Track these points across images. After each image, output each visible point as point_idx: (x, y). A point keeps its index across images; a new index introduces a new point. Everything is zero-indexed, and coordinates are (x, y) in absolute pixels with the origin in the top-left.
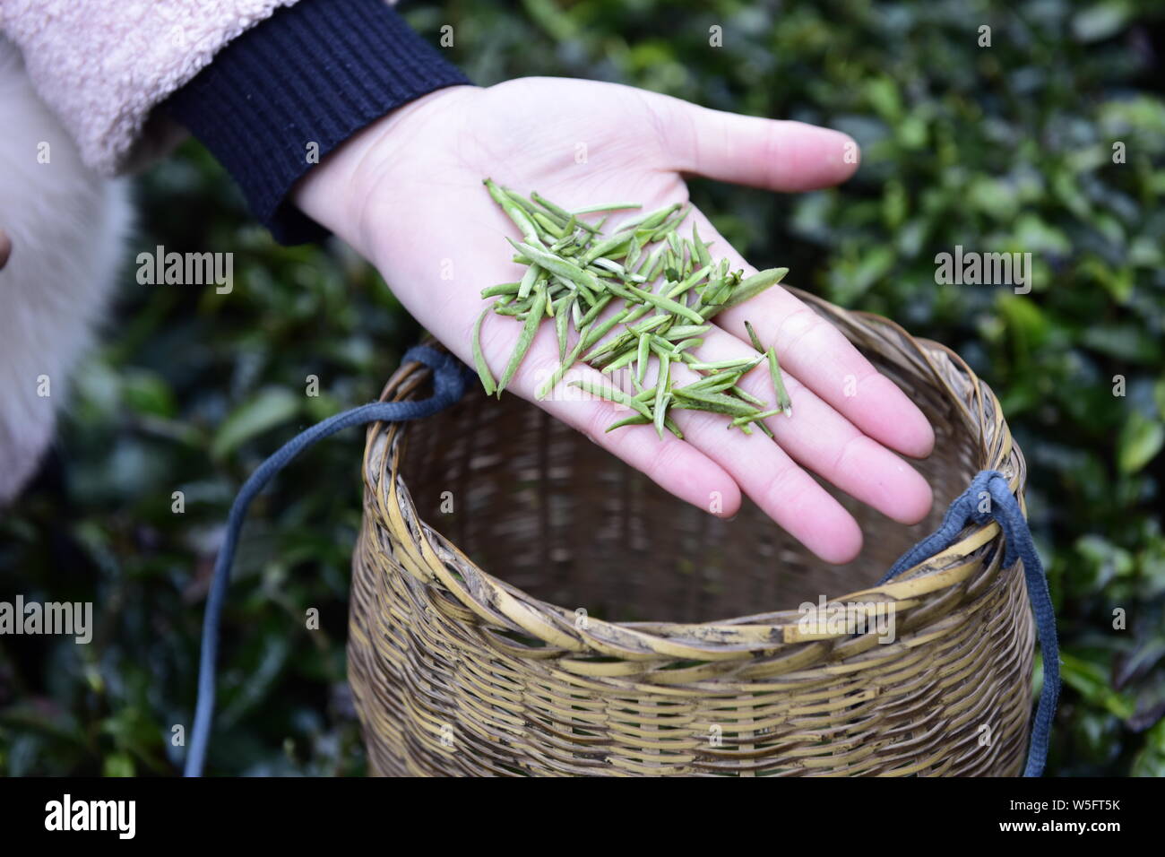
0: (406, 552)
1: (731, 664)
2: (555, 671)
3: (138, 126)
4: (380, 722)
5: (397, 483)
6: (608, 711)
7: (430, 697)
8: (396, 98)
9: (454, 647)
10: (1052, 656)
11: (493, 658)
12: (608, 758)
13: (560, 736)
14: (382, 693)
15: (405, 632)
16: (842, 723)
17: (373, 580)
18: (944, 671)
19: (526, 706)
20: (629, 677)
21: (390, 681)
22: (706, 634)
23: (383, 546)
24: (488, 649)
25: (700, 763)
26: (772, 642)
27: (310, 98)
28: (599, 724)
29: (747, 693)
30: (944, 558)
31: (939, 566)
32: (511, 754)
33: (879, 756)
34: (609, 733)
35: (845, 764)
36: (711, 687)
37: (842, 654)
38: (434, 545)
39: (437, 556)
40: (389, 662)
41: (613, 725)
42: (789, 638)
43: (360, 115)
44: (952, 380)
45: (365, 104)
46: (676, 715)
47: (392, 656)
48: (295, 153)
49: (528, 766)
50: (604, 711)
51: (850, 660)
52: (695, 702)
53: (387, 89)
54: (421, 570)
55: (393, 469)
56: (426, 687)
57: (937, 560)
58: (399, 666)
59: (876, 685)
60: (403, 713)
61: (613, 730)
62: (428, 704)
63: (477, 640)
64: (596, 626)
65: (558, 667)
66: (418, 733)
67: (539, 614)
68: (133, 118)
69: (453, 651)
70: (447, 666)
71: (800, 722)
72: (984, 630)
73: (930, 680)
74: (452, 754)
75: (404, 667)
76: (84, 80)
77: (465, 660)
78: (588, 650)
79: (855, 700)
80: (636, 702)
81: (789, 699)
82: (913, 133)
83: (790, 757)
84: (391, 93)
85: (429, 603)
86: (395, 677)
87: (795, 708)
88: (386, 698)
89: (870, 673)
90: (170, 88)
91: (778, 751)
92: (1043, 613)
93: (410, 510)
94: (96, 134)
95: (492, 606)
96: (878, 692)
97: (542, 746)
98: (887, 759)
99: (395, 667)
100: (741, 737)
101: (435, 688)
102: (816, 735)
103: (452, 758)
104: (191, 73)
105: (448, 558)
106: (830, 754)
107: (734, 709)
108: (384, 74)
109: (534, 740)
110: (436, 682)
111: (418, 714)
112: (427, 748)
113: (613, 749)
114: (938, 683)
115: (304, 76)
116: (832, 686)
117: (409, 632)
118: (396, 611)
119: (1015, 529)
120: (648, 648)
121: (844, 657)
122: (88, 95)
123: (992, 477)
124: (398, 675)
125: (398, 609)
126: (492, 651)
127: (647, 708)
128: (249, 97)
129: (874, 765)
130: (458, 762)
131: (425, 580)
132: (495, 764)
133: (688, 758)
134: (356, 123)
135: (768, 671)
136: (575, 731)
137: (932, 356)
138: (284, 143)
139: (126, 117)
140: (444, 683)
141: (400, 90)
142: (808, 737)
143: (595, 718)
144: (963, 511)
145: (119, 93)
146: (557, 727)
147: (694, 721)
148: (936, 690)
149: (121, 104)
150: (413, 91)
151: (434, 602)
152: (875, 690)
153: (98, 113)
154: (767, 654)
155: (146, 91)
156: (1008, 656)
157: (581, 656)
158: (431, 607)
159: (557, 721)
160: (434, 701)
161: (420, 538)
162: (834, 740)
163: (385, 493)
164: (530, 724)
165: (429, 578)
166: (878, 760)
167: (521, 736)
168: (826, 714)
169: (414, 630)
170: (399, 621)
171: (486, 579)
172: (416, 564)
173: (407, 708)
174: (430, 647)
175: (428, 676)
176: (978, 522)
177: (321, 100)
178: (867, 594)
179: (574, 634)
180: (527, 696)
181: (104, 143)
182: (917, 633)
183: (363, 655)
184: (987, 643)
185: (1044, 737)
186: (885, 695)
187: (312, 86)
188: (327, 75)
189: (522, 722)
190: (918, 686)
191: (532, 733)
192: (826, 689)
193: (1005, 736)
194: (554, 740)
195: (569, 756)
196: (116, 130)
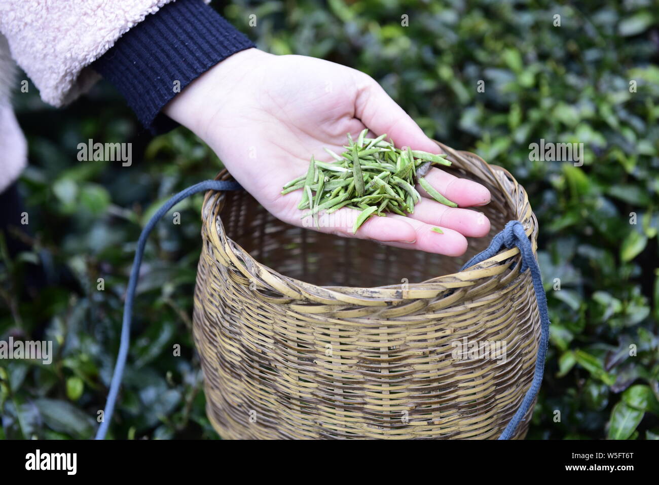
0: (218, 251)
1: (376, 308)
2: (288, 311)
3: (75, 78)
4: (206, 349)
5: (216, 220)
6: (315, 334)
7: (228, 330)
8: (213, 61)
9: (240, 301)
10: (545, 319)
11: (259, 305)
12: (315, 361)
13: (291, 348)
14: (207, 332)
15: (218, 296)
16: (434, 346)
17: (205, 272)
18: (489, 324)
19: (275, 332)
20: (324, 314)
21: (211, 325)
22: (363, 292)
23: (209, 252)
24: (256, 300)
25: (361, 364)
26: (396, 298)
27: (168, 63)
28: (310, 342)
29: (384, 326)
30: (488, 262)
31: (485, 266)
32: (267, 360)
33: (454, 367)
34: (315, 347)
35: (435, 369)
36: (366, 321)
37: (433, 307)
38: (232, 247)
39: (233, 252)
40: (210, 314)
41: (316, 342)
42: (405, 297)
43: (195, 71)
44: (505, 185)
45: (197, 65)
46: (349, 337)
47: (212, 310)
48: (162, 92)
49: (276, 366)
50: (313, 334)
51: (438, 312)
52: (358, 329)
53: (208, 55)
54: (225, 260)
55: (215, 213)
56: (227, 325)
57: (485, 263)
58: (215, 315)
59: (452, 327)
60: (216, 341)
61: (317, 345)
62: (228, 333)
63: (251, 296)
64: (309, 287)
65: (289, 309)
66: (224, 353)
67: (281, 280)
68: (72, 74)
69: (240, 303)
70: (237, 312)
71: (412, 344)
72: (511, 306)
73: (481, 328)
74: (239, 362)
75: (217, 315)
76: (45, 56)
77: (245, 308)
78: (304, 299)
79: (440, 334)
80: (328, 329)
81: (406, 331)
82: (527, 79)
83: (407, 363)
84: (211, 58)
85: (228, 278)
86: (213, 322)
87: (409, 335)
88: (208, 334)
89: (449, 320)
90: (92, 60)
91: (400, 359)
92: (540, 295)
93: (222, 231)
94: (53, 83)
95: (258, 276)
96: (453, 331)
97: (283, 355)
98: (458, 369)
99: (213, 316)
100: (382, 350)
101: (231, 324)
102: (420, 352)
103: (239, 364)
104: (103, 52)
105: (238, 253)
106: (427, 363)
107: (378, 335)
108: (206, 47)
109: (278, 351)
110: (231, 321)
111: (223, 341)
112: (227, 360)
113: (317, 355)
114: (485, 330)
115: (163, 51)
116: (428, 325)
117: (219, 295)
118: (214, 286)
119: (525, 249)
120: (334, 298)
121: (434, 309)
122: (48, 63)
123: (515, 224)
124: (214, 320)
125: (215, 284)
126: (258, 301)
127: (334, 332)
128: (135, 63)
129: (452, 372)
130: (242, 366)
131: (226, 265)
132: (261, 366)
133: (355, 361)
134: (193, 76)
135: (394, 313)
136: (299, 346)
137: (496, 173)
138: (155, 87)
139: (69, 74)
140: (235, 322)
141: (215, 56)
142: (416, 352)
143: (308, 338)
144: (500, 240)
145: (65, 63)
146: (290, 343)
147: (357, 341)
148: (484, 334)
149: (66, 68)
150: (222, 56)
151: (231, 277)
152: (451, 330)
153: (53, 72)
154: (394, 304)
155: (79, 62)
156: (526, 322)
157: (301, 302)
158: (230, 280)
159: (290, 340)
160: (230, 332)
161: (225, 243)
162: (430, 355)
163: (210, 223)
164: (277, 342)
165: (228, 264)
166: (453, 369)
167: (272, 349)
168: (425, 340)
169: (222, 295)
170: (215, 290)
171: (256, 263)
172: (222, 257)
173: (219, 339)
174: (229, 303)
175: (228, 318)
176: (507, 246)
177: (173, 63)
178: (447, 277)
179: (297, 290)
180: (275, 326)
181: (56, 87)
182: (474, 301)
183: (199, 314)
184: (513, 313)
185: (542, 364)
186: (456, 333)
187: (168, 56)
188: (176, 50)
189: (272, 341)
190: (474, 330)
191: (277, 347)
192: (425, 327)
193: (524, 367)
194: (289, 350)
195: (295, 359)
196: (64, 81)
